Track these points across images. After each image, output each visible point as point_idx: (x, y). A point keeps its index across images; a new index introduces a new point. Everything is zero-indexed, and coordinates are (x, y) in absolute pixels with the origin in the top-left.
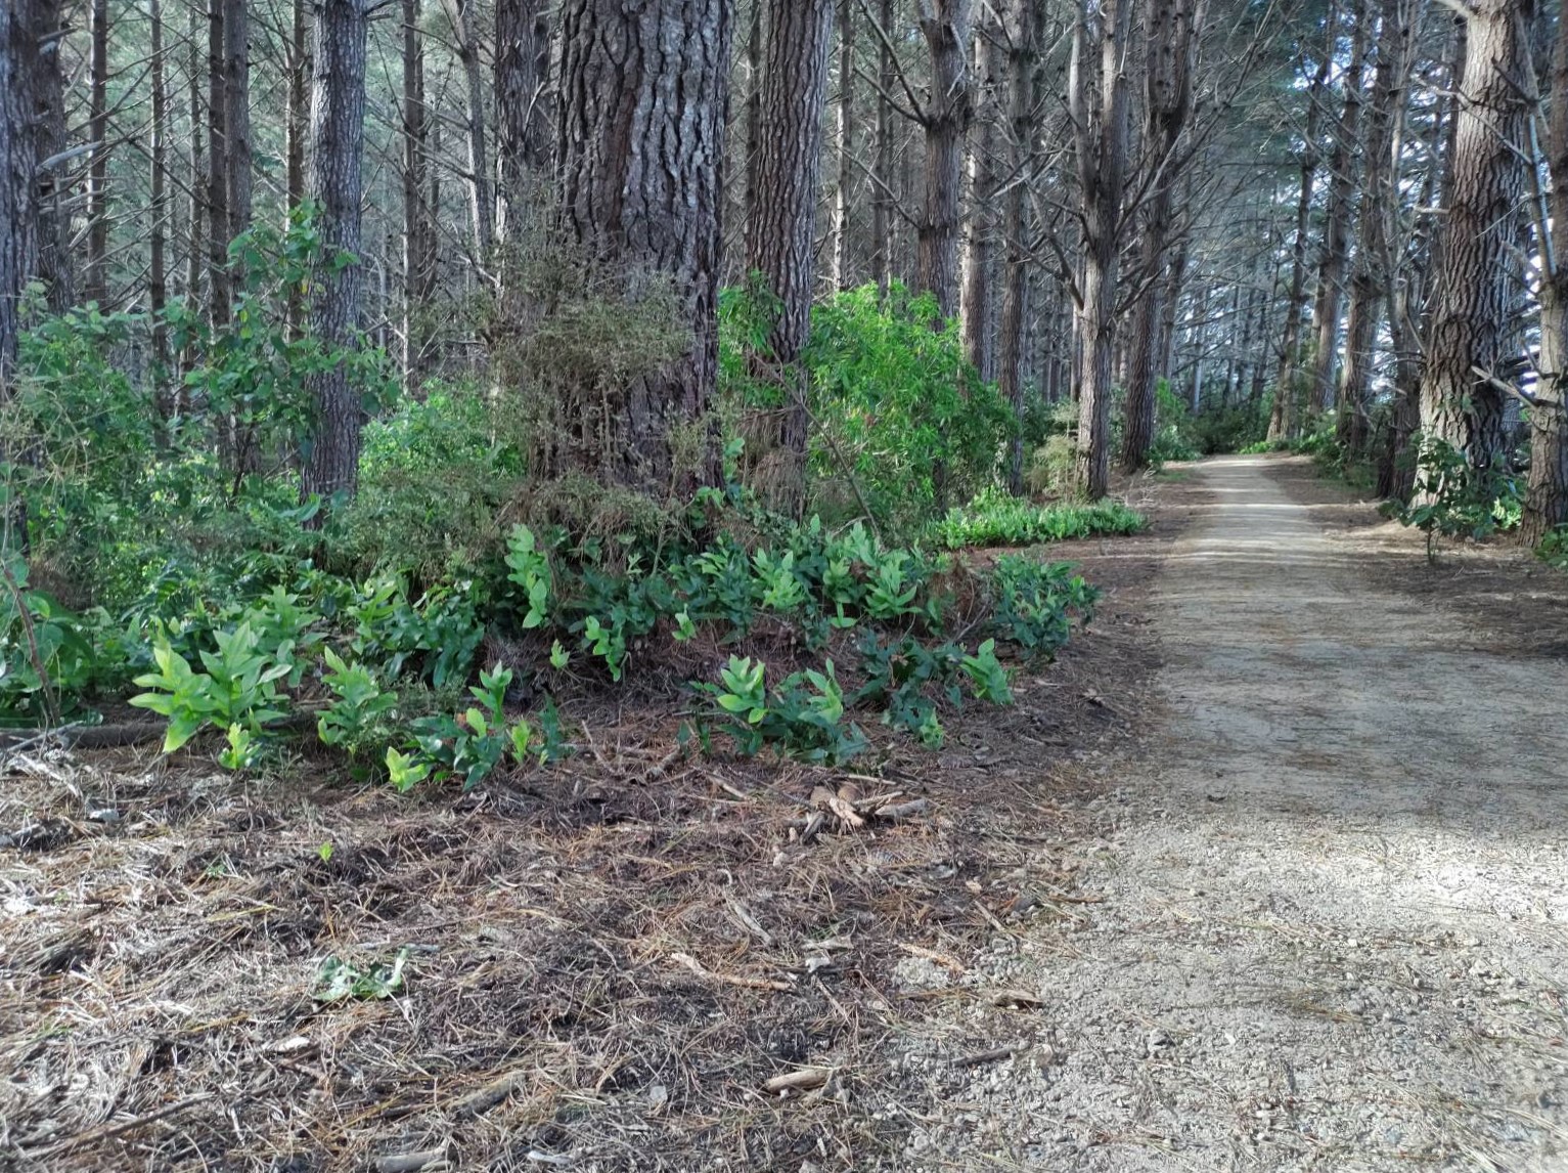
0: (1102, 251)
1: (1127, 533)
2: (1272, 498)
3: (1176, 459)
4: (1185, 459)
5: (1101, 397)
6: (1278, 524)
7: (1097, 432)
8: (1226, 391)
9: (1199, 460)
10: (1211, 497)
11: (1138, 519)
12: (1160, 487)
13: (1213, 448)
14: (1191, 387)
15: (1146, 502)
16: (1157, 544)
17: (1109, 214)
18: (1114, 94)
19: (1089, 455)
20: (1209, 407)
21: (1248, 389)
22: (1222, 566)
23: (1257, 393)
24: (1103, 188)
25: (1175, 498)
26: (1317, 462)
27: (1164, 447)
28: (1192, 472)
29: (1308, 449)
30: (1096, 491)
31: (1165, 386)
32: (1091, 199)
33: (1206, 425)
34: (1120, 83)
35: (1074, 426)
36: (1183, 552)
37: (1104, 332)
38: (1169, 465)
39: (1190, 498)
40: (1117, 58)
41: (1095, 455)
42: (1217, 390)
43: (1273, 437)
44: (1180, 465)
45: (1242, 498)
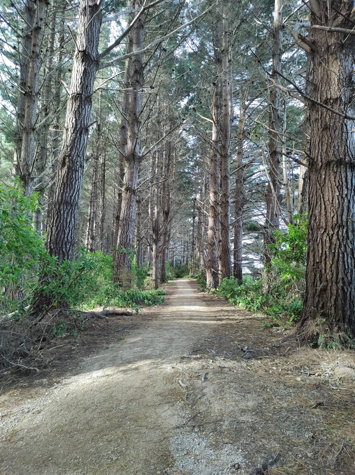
0: (156, 241)
1: (164, 294)
2: (189, 288)
3: (171, 280)
4: (172, 280)
5: (156, 269)
6: (188, 292)
7: (156, 276)
8: (181, 262)
9: (175, 280)
10: (177, 288)
11: (165, 292)
12: (168, 286)
13: (178, 276)
14: (173, 261)
15: (166, 289)
16: (169, 296)
17: (157, 235)
18: (157, 214)
19: (155, 280)
20: (177, 266)
21: (185, 262)
22: (178, 298)
23: (187, 264)
24: (156, 230)
25: (171, 289)
26: (198, 280)
27: (168, 277)
28: (174, 283)
29: (196, 278)
30: (156, 287)
31: (167, 262)
32: (154, 232)
33: (176, 271)
34: (158, 212)
35: (152, 275)
36: (172, 297)
37: (157, 257)
38: (169, 281)
39: (173, 288)
40: (157, 208)
41: (156, 280)
42: (179, 262)
43: (190, 274)
44: (171, 281)
45: (183, 288)
